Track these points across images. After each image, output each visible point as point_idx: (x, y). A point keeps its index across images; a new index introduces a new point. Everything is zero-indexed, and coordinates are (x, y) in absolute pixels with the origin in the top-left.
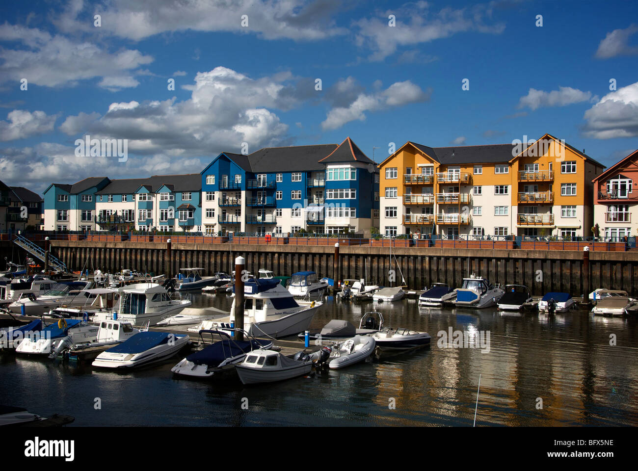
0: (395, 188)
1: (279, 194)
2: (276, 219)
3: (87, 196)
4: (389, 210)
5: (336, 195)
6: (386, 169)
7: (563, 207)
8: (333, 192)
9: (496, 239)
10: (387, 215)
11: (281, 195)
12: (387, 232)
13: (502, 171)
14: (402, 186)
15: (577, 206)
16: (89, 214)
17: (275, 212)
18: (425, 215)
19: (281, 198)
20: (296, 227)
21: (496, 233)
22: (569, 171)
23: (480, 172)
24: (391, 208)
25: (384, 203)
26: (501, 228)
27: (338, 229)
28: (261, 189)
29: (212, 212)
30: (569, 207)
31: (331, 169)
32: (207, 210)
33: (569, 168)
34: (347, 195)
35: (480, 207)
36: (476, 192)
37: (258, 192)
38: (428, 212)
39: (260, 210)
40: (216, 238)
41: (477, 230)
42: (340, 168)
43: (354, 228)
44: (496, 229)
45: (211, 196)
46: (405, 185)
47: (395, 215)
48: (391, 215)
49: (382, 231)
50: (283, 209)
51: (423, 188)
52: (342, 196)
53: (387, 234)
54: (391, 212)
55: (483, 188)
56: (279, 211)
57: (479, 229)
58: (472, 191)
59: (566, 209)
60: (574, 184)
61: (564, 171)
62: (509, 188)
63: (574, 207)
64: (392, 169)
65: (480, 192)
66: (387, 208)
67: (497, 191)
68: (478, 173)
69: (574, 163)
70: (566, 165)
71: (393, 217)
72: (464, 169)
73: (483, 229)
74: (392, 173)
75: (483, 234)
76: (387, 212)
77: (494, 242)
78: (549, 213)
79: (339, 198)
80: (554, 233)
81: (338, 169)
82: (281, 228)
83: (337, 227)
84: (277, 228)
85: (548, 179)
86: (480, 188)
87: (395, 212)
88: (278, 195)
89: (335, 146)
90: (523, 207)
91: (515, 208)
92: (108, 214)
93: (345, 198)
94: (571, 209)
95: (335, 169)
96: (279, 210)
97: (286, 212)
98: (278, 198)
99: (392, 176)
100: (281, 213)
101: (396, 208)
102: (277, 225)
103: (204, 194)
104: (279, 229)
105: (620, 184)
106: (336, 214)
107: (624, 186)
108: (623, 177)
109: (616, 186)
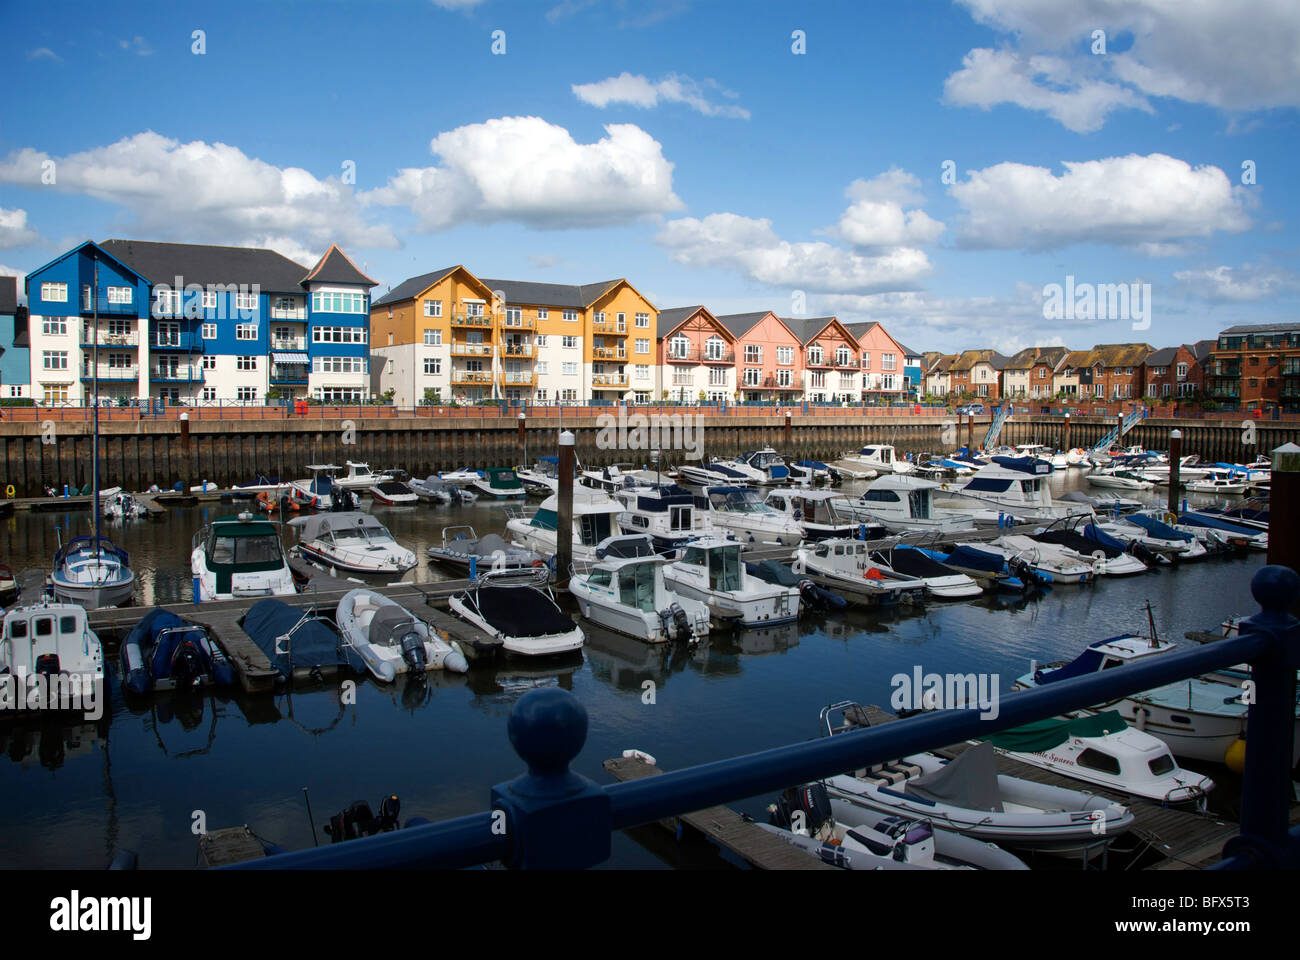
0: (439, 331)
1: (209, 328)
2: (202, 374)
4: (429, 364)
5: (337, 337)
6: (426, 301)
7: (637, 366)
8: (332, 332)
10: (426, 371)
11: (212, 331)
13: (570, 318)
14: (450, 330)
15: (650, 367)
17: (201, 361)
18: (471, 372)
19: (212, 335)
20: (247, 389)
21: (564, 396)
22: (641, 324)
23: (545, 317)
24: (432, 360)
25: (423, 352)
26: (569, 391)
27: (343, 392)
29: (61, 357)
30: (642, 366)
31: (329, 294)
32: (46, 353)
33: (642, 321)
34: (357, 338)
35: (545, 363)
36: (540, 343)
37: (160, 323)
38: (475, 369)
39: (166, 358)
41: (542, 393)
42: (345, 294)
43: (367, 389)
45: (55, 325)
46: (453, 328)
47: (438, 371)
48: (432, 371)
49: (420, 395)
50: (217, 357)
51: (468, 333)
54: (432, 366)
55: (548, 338)
56: (209, 360)
57: (545, 391)
58: (536, 341)
59: (640, 369)
60: (647, 340)
61: (637, 324)
62: (579, 341)
63: (647, 366)
64: (432, 302)
65: (545, 343)
66: (426, 360)
67: (564, 344)
68: (542, 318)
69: (647, 315)
70: (639, 318)
71: (436, 373)
72: (526, 311)
74: (432, 309)
76: (426, 366)
78: (618, 372)
79: (342, 342)
80: (626, 397)
81: (340, 294)
82: (213, 390)
83: (339, 389)
84: (207, 390)
85: (617, 332)
86: (545, 338)
87: (438, 366)
88: (206, 331)
90: (598, 366)
91: (590, 366)
93: (353, 342)
94: (645, 369)
95: (335, 294)
96: (209, 357)
97: (226, 363)
98: (206, 335)
99: (432, 312)
100: (213, 363)
101: (438, 360)
102: (207, 385)
103: (36, 322)
104: (210, 392)
105: (680, 343)
106: (337, 368)
107: (683, 346)
108: (683, 336)
109: (677, 345)
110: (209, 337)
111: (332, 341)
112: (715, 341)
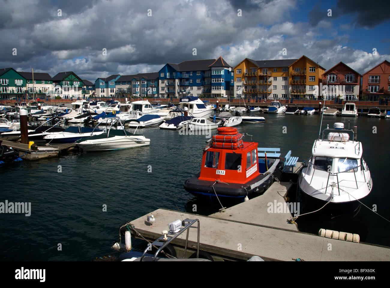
0: (241, 78)
1: (191, 80)
2: (190, 91)
3: (112, 83)
6: (237, 69)
7: (310, 86)
8: (214, 80)
9: (282, 99)
12: (237, 96)
13: (285, 70)
14: (243, 77)
16: (113, 90)
17: (189, 88)
18: (253, 89)
20: (199, 94)
21: (283, 96)
22: (312, 71)
24: (239, 86)
25: (236, 84)
26: (285, 95)
27: (217, 95)
28: (184, 78)
29: (164, 88)
30: (312, 86)
31: (216, 70)
32: (161, 87)
33: (312, 70)
35: (276, 86)
36: (274, 79)
37: (183, 80)
39: (184, 87)
40: (165, 99)
41: (275, 95)
43: (223, 94)
44: (283, 95)
45: (163, 82)
46: (245, 77)
47: (241, 89)
48: (239, 89)
49: (235, 96)
50: (193, 87)
51: (252, 78)
52: (218, 81)
53: (237, 97)
55: (277, 77)
57: (276, 95)
60: (314, 76)
61: (310, 71)
62: (288, 78)
64: (239, 69)
65: (276, 79)
66: (237, 86)
67: (283, 79)
68: (275, 71)
69: (315, 67)
72: (269, 70)
73: (277, 95)
74: (239, 71)
75: (277, 97)
76: (237, 88)
77: (282, 100)
80: (306, 97)
81: (219, 70)
82: (192, 94)
86: (276, 78)
89: (215, 60)
90: (294, 86)
91: (290, 86)
92: (121, 90)
93: (219, 82)
97: (195, 88)
99: (239, 73)
100: (192, 88)
101: (241, 86)
103: (160, 81)
105: (332, 77)
106: (216, 89)
107: (333, 78)
108: (333, 74)
109: (331, 78)
110: (191, 82)
111: (214, 82)
112: (350, 75)
